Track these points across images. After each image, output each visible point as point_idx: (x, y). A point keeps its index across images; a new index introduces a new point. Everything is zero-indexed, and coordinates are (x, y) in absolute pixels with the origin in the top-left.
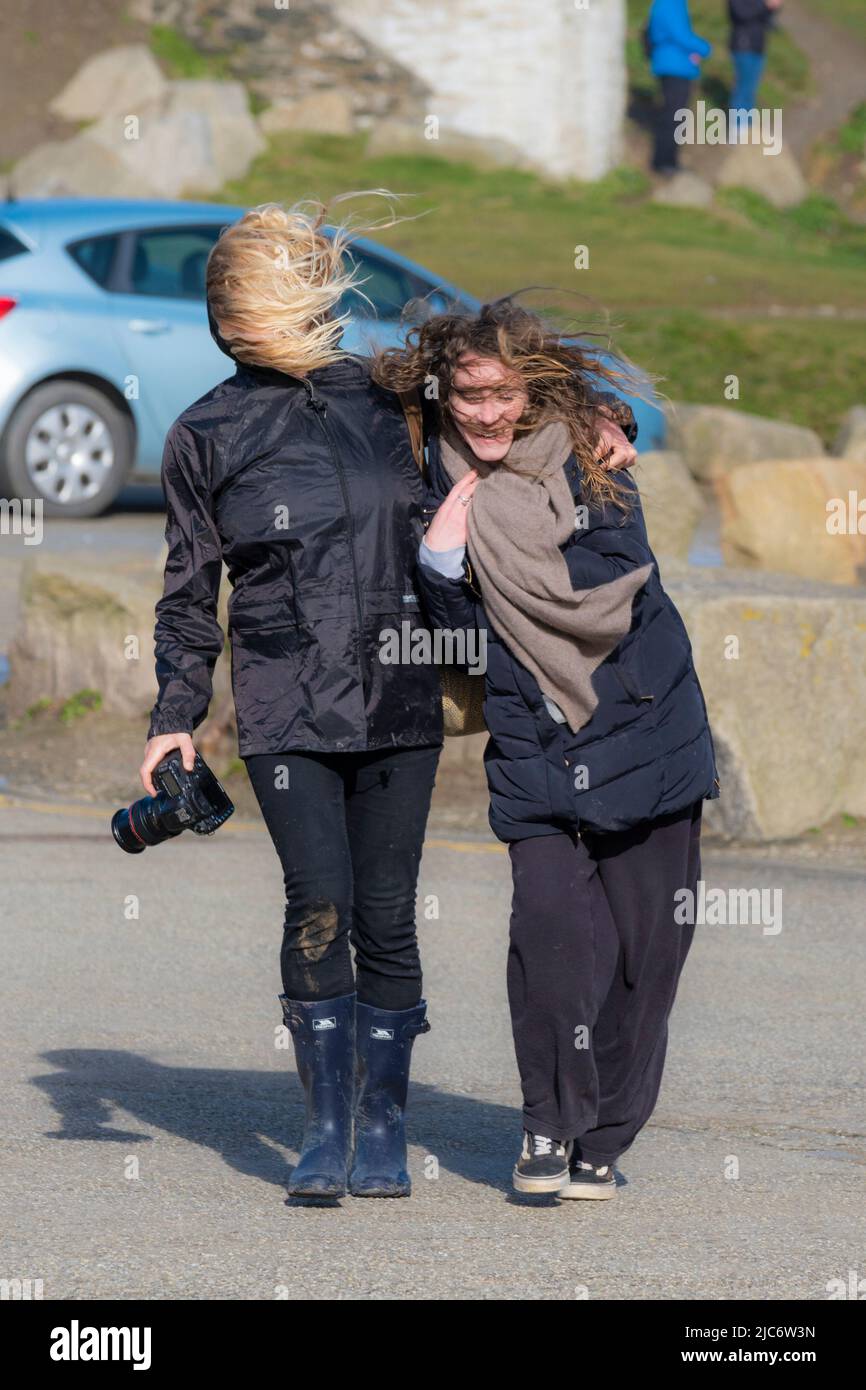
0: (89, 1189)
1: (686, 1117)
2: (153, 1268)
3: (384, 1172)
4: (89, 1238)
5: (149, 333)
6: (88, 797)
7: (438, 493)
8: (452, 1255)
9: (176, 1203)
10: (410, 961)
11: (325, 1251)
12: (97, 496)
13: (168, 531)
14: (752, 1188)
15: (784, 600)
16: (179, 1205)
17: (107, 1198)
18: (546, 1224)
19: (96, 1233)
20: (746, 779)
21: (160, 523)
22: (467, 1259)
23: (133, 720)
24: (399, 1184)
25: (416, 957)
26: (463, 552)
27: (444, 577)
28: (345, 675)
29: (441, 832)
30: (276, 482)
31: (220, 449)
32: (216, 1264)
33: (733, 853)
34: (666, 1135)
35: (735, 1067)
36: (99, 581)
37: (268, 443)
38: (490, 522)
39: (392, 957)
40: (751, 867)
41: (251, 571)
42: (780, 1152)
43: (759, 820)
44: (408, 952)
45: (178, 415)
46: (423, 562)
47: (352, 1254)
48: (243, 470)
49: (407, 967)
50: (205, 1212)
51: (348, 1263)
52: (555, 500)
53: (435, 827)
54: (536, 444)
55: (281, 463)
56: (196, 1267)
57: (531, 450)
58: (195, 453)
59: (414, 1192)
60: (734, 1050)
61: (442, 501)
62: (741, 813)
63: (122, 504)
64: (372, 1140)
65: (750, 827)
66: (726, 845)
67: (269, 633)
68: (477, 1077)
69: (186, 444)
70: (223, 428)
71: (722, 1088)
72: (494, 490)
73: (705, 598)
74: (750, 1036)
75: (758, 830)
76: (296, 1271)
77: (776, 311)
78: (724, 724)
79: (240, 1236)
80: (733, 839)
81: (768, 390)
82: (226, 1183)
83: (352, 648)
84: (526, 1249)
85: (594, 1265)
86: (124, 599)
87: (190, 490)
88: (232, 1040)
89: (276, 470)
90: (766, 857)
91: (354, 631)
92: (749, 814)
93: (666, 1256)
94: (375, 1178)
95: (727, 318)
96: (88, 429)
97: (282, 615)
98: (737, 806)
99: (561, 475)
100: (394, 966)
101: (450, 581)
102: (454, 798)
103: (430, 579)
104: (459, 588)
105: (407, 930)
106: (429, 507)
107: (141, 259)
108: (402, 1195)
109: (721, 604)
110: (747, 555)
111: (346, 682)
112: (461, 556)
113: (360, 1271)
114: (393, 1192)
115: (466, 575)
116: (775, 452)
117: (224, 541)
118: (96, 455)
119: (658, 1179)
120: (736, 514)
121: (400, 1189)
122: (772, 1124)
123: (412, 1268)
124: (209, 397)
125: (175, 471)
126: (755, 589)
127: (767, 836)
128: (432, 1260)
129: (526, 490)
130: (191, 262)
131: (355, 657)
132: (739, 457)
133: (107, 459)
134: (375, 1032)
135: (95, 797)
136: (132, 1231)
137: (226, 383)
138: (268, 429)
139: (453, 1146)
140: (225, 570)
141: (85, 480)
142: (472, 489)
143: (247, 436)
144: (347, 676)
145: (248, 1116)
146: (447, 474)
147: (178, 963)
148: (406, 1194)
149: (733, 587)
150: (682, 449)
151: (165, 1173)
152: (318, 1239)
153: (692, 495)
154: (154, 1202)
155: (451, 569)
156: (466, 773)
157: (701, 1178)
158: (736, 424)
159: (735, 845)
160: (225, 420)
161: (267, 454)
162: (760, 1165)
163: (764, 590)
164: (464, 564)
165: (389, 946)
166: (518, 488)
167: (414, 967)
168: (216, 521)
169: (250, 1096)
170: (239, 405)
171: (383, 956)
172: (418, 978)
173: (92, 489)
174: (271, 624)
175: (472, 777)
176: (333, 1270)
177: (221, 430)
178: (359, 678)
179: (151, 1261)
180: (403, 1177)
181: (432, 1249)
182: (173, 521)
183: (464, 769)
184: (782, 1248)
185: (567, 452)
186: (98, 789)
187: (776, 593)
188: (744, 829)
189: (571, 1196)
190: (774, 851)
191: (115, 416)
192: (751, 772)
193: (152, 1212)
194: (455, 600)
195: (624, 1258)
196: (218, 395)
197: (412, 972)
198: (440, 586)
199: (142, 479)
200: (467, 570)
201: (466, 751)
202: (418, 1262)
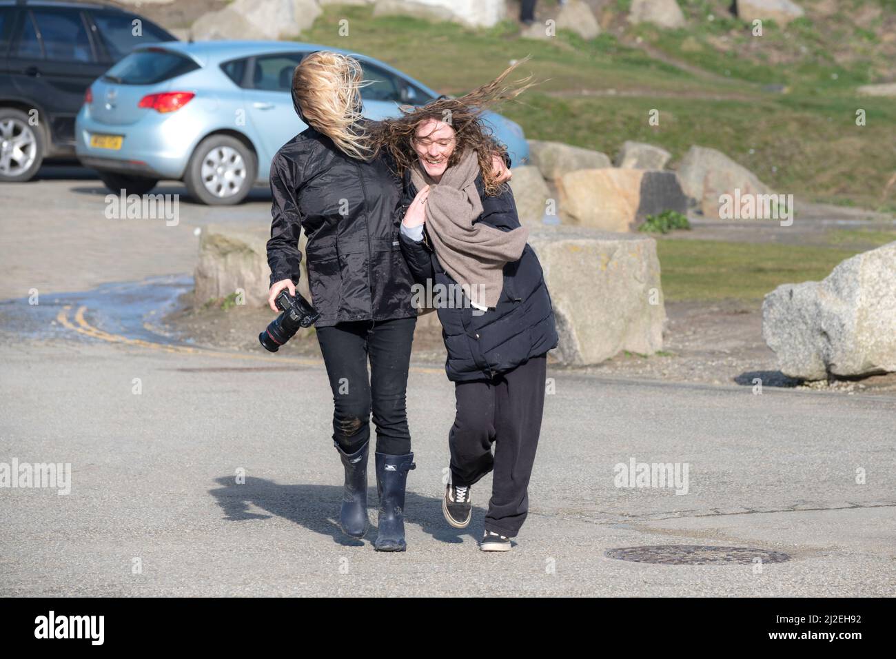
0: (240, 550)
1: (547, 508)
2: (274, 590)
3: (393, 538)
4: (241, 575)
5: (263, 109)
6: (236, 348)
7: (410, 197)
8: (427, 581)
9: (285, 557)
10: (404, 430)
11: (363, 580)
12: (237, 194)
13: (273, 209)
14: (581, 544)
15: (592, 241)
16: (287, 558)
17: (250, 555)
18: (476, 564)
19: (245, 573)
20: (574, 333)
21: (269, 206)
22: (435, 583)
23: (259, 308)
24: (400, 545)
25: (407, 428)
26: (422, 227)
27: (412, 241)
28: (362, 283)
29: (418, 364)
30: (329, 185)
31: (300, 168)
32: (307, 588)
33: (569, 372)
34: (537, 517)
35: (571, 482)
36: (239, 237)
37: (325, 166)
38: (439, 210)
39: (394, 427)
40: (578, 379)
41: (316, 231)
42: (595, 525)
43: (581, 354)
44: (402, 425)
45: (278, 150)
46: (402, 233)
47: (376, 581)
48: (312, 179)
49: (403, 433)
50: (301, 560)
51: (374, 586)
52: (470, 198)
53: (415, 361)
54: (460, 170)
55: (332, 175)
56: (296, 590)
57: (457, 174)
58: (288, 169)
59: (408, 549)
60: (571, 473)
61: (412, 201)
62: (572, 351)
63: (250, 198)
64: (387, 523)
65: (576, 358)
66: (565, 367)
67: (327, 262)
68: (439, 489)
69: (283, 164)
70: (301, 157)
71: (565, 493)
72: (439, 194)
73: (552, 241)
74: (578, 466)
75: (581, 360)
76: (348, 590)
77: (585, 92)
78: (561, 305)
79: (318, 573)
80: (568, 365)
81: (583, 133)
82: (311, 546)
83: (365, 269)
84: (465, 577)
85: (501, 585)
86: (253, 246)
87: (285, 189)
88: (313, 472)
89: (328, 179)
90: (585, 373)
91: (366, 260)
92: (576, 351)
93: (537, 580)
94: (387, 541)
95: (559, 96)
96: (233, 159)
97: (332, 253)
98: (570, 348)
99: (474, 186)
100: (395, 432)
101: (416, 242)
102: (424, 346)
103: (406, 242)
104: (420, 246)
105: (402, 413)
106: (405, 204)
107: (258, 70)
108: (401, 550)
109: (560, 244)
110: (573, 218)
111: (363, 286)
112: (421, 229)
113: (380, 590)
114: (396, 548)
115: (424, 239)
116: (587, 165)
117: (302, 215)
118: (237, 172)
119: (533, 540)
120: (566, 197)
121: (400, 547)
122: (591, 511)
123: (407, 588)
124: (294, 140)
125: (277, 179)
126: (576, 235)
127: (586, 363)
128: (418, 583)
129: (456, 194)
130: (284, 73)
131: (367, 273)
132: (567, 168)
133: (243, 174)
134: (387, 467)
135: (240, 348)
136: (263, 571)
137: (302, 134)
138: (325, 158)
139: (427, 525)
140: (303, 230)
141: (232, 185)
142: (426, 195)
143: (314, 162)
144: (363, 283)
145: (322, 511)
146: (414, 186)
147: (284, 432)
148: (403, 550)
149: (566, 235)
150: (538, 165)
151: (280, 541)
152: (358, 574)
153: (544, 188)
154: (274, 556)
155: (417, 236)
156: (431, 333)
157: (555, 539)
158: (565, 151)
159: (569, 367)
160: (304, 153)
161: (323, 171)
162: (585, 532)
163: (582, 236)
164: (423, 233)
165: (391, 421)
166: (452, 192)
167: (406, 433)
168: (298, 204)
169: (323, 501)
170: (310, 145)
171: (390, 426)
172: (409, 439)
173: (236, 190)
174: (327, 258)
175: (434, 335)
176: (367, 590)
177: (301, 158)
178: (369, 285)
179: (273, 587)
180: (402, 542)
181: (418, 578)
182: (276, 204)
183: (430, 330)
184: (597, 575)
185: (477, 173)
186: (241, 345)
187: (588, 238)
188: (574, 360)
189: (488, 549)
190: (590, 370)
191: (247, 152)
192: (577, 330)
193: (273, 561)
194: (419, 252)
195: (516, 581)
196: (298, 139)
197: (405, 436)
198: (411, 245)
199: (261, 184)
200: (424, 237)
201: (430, 321)
202: (410, 585)
